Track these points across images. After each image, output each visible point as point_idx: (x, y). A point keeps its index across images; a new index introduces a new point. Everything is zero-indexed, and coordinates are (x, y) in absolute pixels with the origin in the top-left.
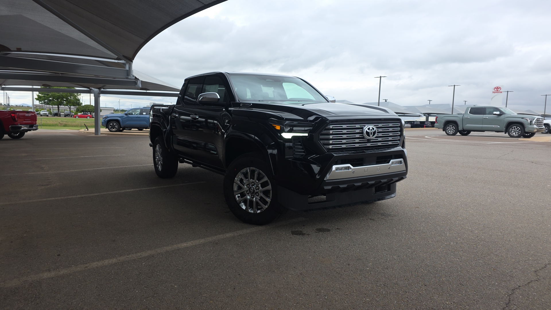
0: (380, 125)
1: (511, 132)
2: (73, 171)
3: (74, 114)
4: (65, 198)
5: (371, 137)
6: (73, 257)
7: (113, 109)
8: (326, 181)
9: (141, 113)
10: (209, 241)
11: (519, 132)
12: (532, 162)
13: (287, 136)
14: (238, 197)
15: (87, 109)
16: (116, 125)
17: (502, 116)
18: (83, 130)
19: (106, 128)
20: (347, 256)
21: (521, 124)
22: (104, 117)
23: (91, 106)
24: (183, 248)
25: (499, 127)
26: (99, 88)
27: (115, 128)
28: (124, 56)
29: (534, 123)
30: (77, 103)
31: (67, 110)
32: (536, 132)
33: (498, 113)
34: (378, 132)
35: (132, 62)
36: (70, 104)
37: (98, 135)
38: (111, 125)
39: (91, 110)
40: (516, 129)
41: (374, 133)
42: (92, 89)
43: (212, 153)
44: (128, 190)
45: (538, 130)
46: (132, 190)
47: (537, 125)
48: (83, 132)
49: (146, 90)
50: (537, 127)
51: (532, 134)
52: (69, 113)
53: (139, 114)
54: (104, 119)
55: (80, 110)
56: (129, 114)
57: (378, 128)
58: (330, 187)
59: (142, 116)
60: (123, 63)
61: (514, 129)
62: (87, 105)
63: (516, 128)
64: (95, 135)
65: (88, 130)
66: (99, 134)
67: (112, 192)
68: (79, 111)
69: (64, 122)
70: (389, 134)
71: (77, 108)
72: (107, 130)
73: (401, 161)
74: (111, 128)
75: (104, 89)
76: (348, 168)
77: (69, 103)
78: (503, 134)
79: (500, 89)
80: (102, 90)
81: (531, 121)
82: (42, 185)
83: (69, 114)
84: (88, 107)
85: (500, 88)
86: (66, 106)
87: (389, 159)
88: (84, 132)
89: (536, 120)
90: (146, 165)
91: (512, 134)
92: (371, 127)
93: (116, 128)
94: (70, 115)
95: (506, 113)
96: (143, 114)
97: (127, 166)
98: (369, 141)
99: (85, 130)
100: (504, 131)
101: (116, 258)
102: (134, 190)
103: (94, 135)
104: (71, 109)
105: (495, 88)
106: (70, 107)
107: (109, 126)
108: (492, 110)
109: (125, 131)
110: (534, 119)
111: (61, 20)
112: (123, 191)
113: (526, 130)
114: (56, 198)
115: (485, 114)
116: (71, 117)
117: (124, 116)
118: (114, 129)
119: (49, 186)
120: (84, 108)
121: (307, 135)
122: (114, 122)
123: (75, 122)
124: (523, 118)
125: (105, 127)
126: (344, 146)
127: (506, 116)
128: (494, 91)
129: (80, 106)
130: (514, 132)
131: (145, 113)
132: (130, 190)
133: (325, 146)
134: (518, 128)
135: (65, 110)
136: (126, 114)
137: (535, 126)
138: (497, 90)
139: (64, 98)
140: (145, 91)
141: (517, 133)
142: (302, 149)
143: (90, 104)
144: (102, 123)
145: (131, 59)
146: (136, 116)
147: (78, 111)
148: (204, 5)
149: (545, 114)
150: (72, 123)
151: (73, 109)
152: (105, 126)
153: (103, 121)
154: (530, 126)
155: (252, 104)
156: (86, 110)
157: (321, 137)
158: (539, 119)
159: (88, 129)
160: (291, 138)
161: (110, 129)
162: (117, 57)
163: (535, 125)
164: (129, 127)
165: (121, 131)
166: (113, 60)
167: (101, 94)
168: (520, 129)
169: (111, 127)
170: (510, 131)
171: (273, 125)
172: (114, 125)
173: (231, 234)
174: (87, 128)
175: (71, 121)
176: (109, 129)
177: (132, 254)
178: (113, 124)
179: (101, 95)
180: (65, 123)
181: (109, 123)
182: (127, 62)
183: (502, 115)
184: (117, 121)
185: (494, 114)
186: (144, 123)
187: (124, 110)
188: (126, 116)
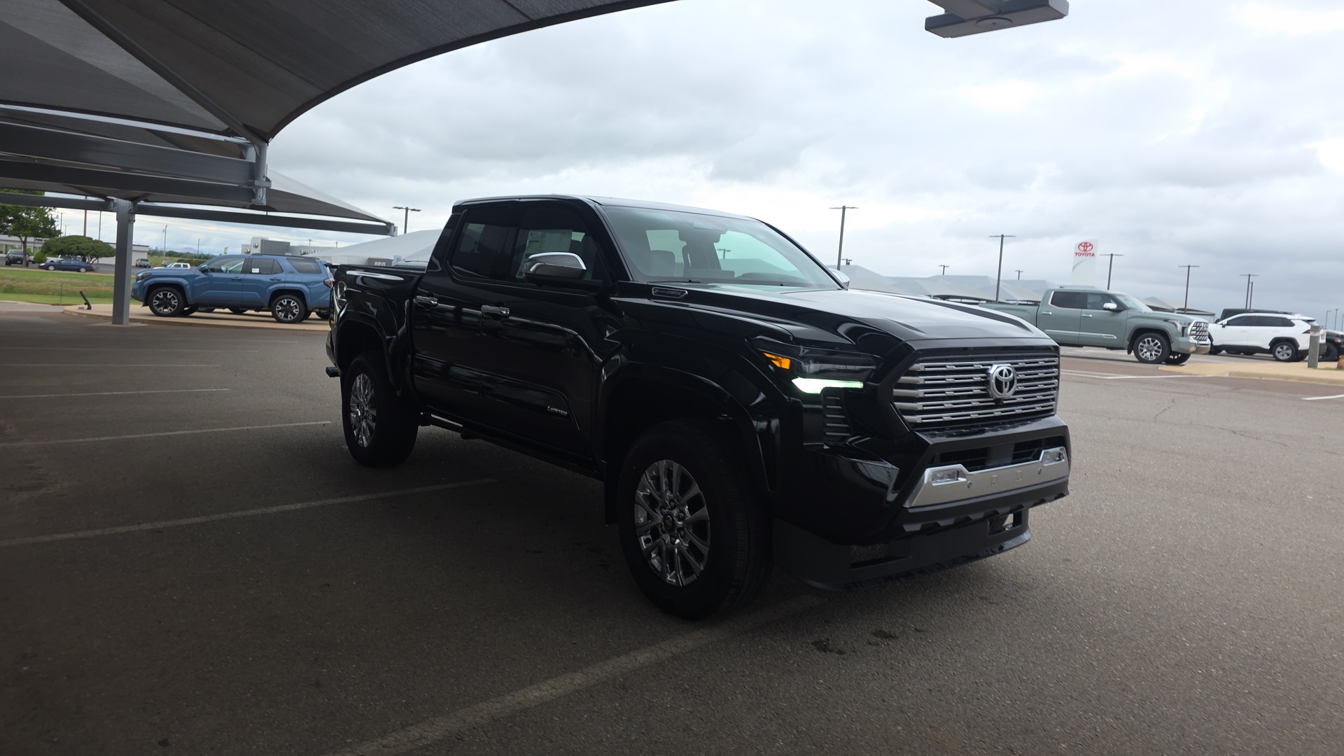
0: (1021, 363)
1: (1142, 351)
2: (97, 439)
3: (33, 257)
4: (107, 531)
5: (1007, 394)
6: (212, 749)
7: (147, 249)
8: (910, 511)
9: (246, 270)
10: (597, 678)
11: (1159, 352)
12: (1234, 432)
13: (809, 386)
14: (647, 541)
15: (74, 247)
16: (175, 299)
17: (1123, 315)
18: (77, 308)
19: (145, 305)
20: (990, 721)
21: (1162, 334)
22: (140, 275)
23: (88, 240)
24: (536, 706)
25: (1115, 338)
26: (134, 200)
27: (171, 305)
28: (246, 127)
29: (1189, 333)
30: (47, 230)
31: (13, 247)
32: (1194, 352)
33: (1113, 306)
34: (1020, 381)
35: (267, 142)
36: (26, 232)
37: (122, 323)
38: (158, 299)
39: (87, 251)
40: (1152, 344)
41: (1012, 383)
42: (113, 200)
43: (554, 413)
44: (286, 507)
45: (1197, 348)
46: (299, 506)
47: (1198, 337)
48: (76, 314)
49: (267, 211)
50: (1196, 341)
51: (1182, 358)
52: (22, 256)
53: (241, 269)
54: (139, 281)
55: (55, 250)
56: (213, 270)
57: (1017, 369)
58: (916, 527)
59: (248, 276)
60: (240, 145)
61: (1147, 345)
62: (76, 236)
63: (1153, 341)
64: (113, 323)
65: (89, 308)
66: (125, 321)
67: (243, 513)
68: (51, 253)
69: (8, 279)
70: (1036, 386)
71: (45, 244)
72: (147, 309)
73: (1060, 454)
74: (158, 306)
75: (146, 201)
76: (956, 475)
77: (22, 228)
78: (1125, 353)
79: (1091, 247)
80: (142, 203)
81: (1183, 329)
82: (21, 489)
83: (19, 259)
84: (78, 243)
85: (1091, 245)
86: (15, 235)
87: (1036, 450)
88: (79, 313)
89: (1194, 326)
90: (303, 424)
91: (1143, 354)
92: (1005, 367)
93: (174, 307)
94: (24, 262)
95: (1128, 306)
96: (251, 273)
97: (249, 425)
98: (998, 403)
99: (82, 308)
100: (1127, 347)
101: (349, 749)
102: (305, 505)
103: (109, 324)
104: (27, 244)
105: (1081, 244)
106: (26, 239)
107: (154, 301)
108: (1098, 299)
109: (195, 314)
110: (1189, 324)
111: (83, 20)
112: (275, 509)
113: (1174, 349)
114: (80, 534)
115: (1083, 305)
116: (27, 266)
117: (199, 276)
118: (166, 308)
119: (41, 492)
120: (65, 245)
121: (859, 385)
122: (168, 291)
123: (38, 281)
124: (1166, 320)
125: (142, 303)
126: (947, 417)
127: (1130, 313)
128: (1079, 251)
129: (53, 239)
130: (1148, 350)
131: (256, 270)
132: (293, 507)
133: (905, 417)
134: (1157, 343)
135: (6, 246)
136: (204, 271)
137: (1192, 340)
138: (1085, 250)
139: (8, 213)
140: (264, 213)
141: (1153, 353)
142: (844, 421)
143: (82, 234)
144: (134, 291)
145: (263, 136)
146: (233, 276)
147: (47, 250)
148: (528, 20)
149: (1187, 308)
150: (29, 284)
151: (32, 245)
152: (142, 299)
153: (137, 287)
154: (1181, 339)
155: (687, 292)
156: (71, 248)
157: (897, 392)
158: (1200, 323)
159: (89, 305)
160: (819, 392)
161: (156, 308)
162: (226, 127)
163: (1191, 337)
164: (210, 306)
165: (186, 314)
166: (213, 135)
167: (136, 215)
168: (1159, 344)
169: (158, 302)
170: (1139, 348)
171: (766, 354)
172: (168, 297)
173: (648, 655)
174: (87, 303)
175: (26, 278)
176: (152, 309)
177: (393, 731)
178: (165, 295)
179: (137, 217)
180: (9, 282)
181: (152, 292)
182: (253, 144)
183: (1121, 311)
184: (177, 288)
185: (1105, 309)
186: (253, 295)
187: (176, 253)
188: (202, 276)
